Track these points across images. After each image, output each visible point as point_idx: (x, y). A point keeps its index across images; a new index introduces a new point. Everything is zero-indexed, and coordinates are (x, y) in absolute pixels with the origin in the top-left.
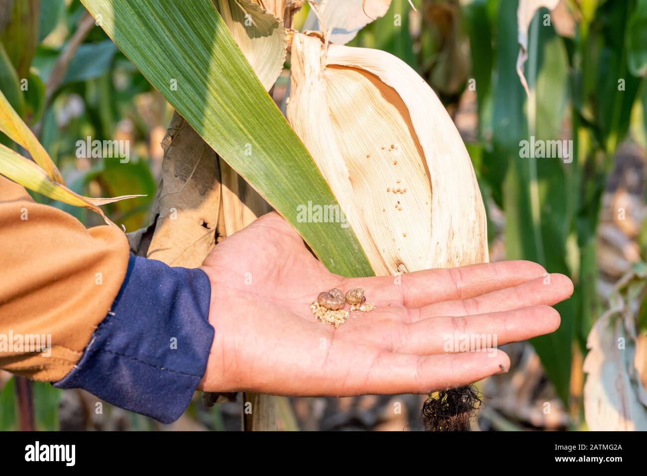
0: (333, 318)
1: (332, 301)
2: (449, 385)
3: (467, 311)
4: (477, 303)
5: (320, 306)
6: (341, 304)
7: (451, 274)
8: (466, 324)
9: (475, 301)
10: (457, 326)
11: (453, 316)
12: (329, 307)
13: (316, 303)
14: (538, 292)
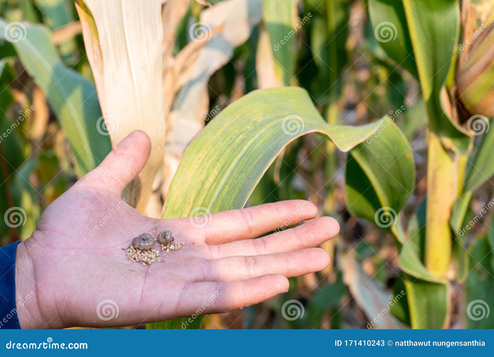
0: (146, 258)
1: (144, 243)
2: (242, 306)
3: (257, 250)
4: (265, 242)
5: (135, 249)
6: (152, 244)
7: (243, 215)
8: (256, 262)
9: (263, 241)
10: (249, 264)
11: (246, 255)
12: (142, 248)
13: (132, 247)
14: (312, 233)
